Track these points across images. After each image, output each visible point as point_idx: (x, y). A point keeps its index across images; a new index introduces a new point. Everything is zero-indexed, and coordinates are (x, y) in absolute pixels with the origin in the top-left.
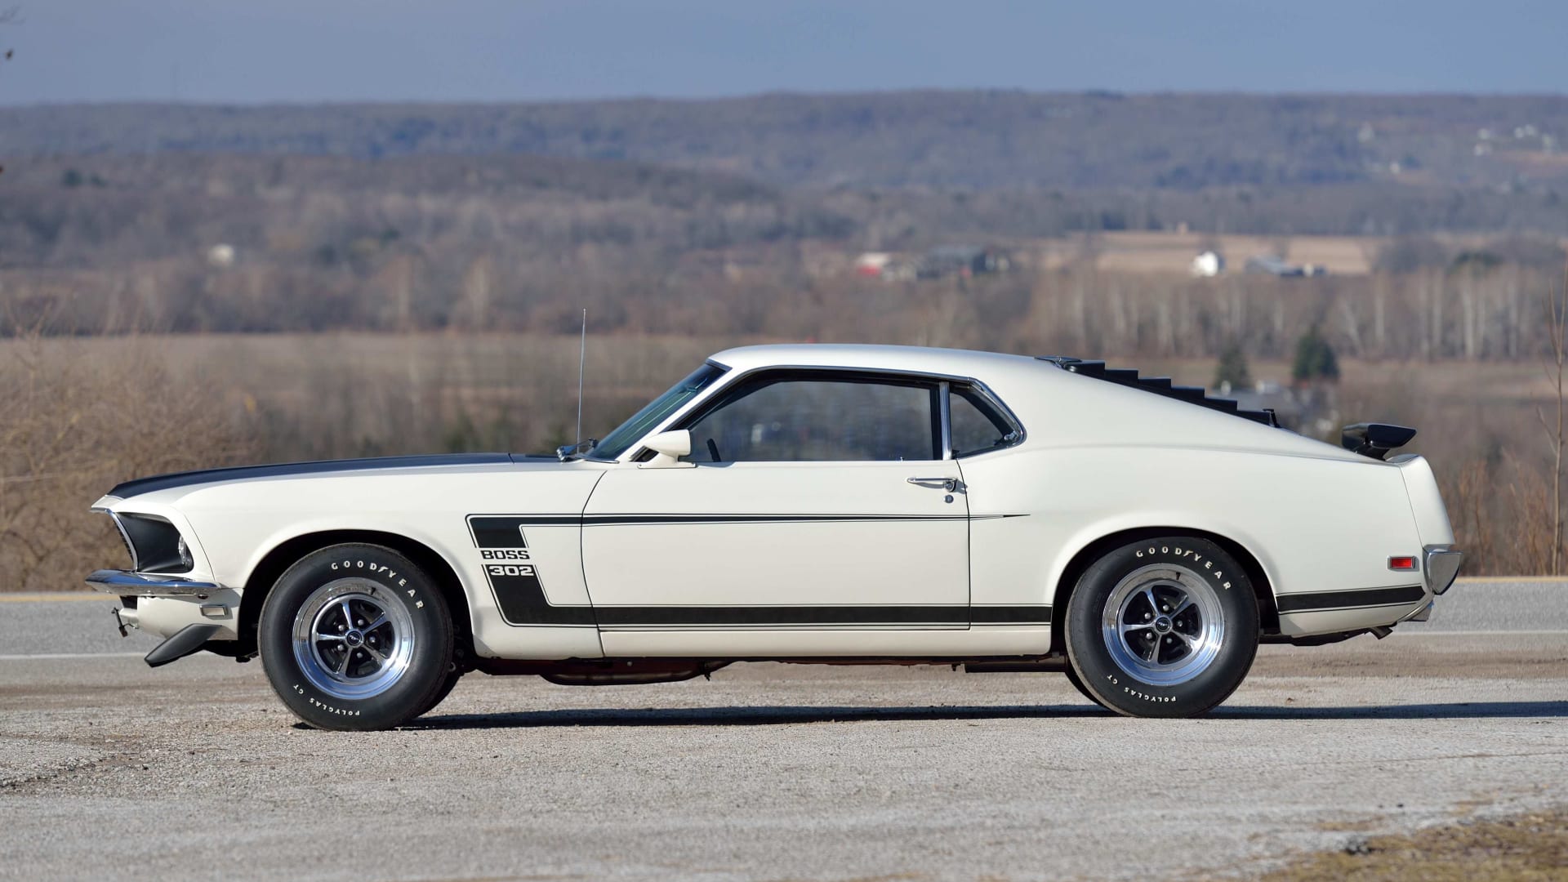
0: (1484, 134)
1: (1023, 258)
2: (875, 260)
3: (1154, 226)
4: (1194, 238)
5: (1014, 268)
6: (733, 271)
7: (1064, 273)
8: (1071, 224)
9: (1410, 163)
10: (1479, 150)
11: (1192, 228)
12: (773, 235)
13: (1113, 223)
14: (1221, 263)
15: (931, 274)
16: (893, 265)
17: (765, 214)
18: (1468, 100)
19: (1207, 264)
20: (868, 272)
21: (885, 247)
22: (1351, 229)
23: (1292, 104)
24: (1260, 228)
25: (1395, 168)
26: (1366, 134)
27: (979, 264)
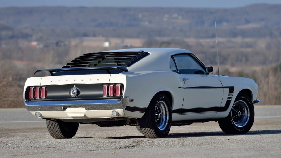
0: (166, 16)
1: (66, 43)
2: (34, 43)
3: (94, 36)
4: (103, 39)
5: (65, 45)
6: (4, 46)
7: (76, 46)
8: (76, 35)
9: (150, 22)
10: (165, 19)
11: (103, 36)
12: (12, 37)
13: (85, 35)
14: (110, 44)
15: (47, 46)
16: (38, 44)
17: (10, 33)
18: (162, 9)
19: (107, 44)
20: (32, 46)
21: (37, 40)
22: (137, 37)
23: (124, 9)
24: (118, 36)
25: (147, 23)
26: (140, 16)
27: (57, 44)
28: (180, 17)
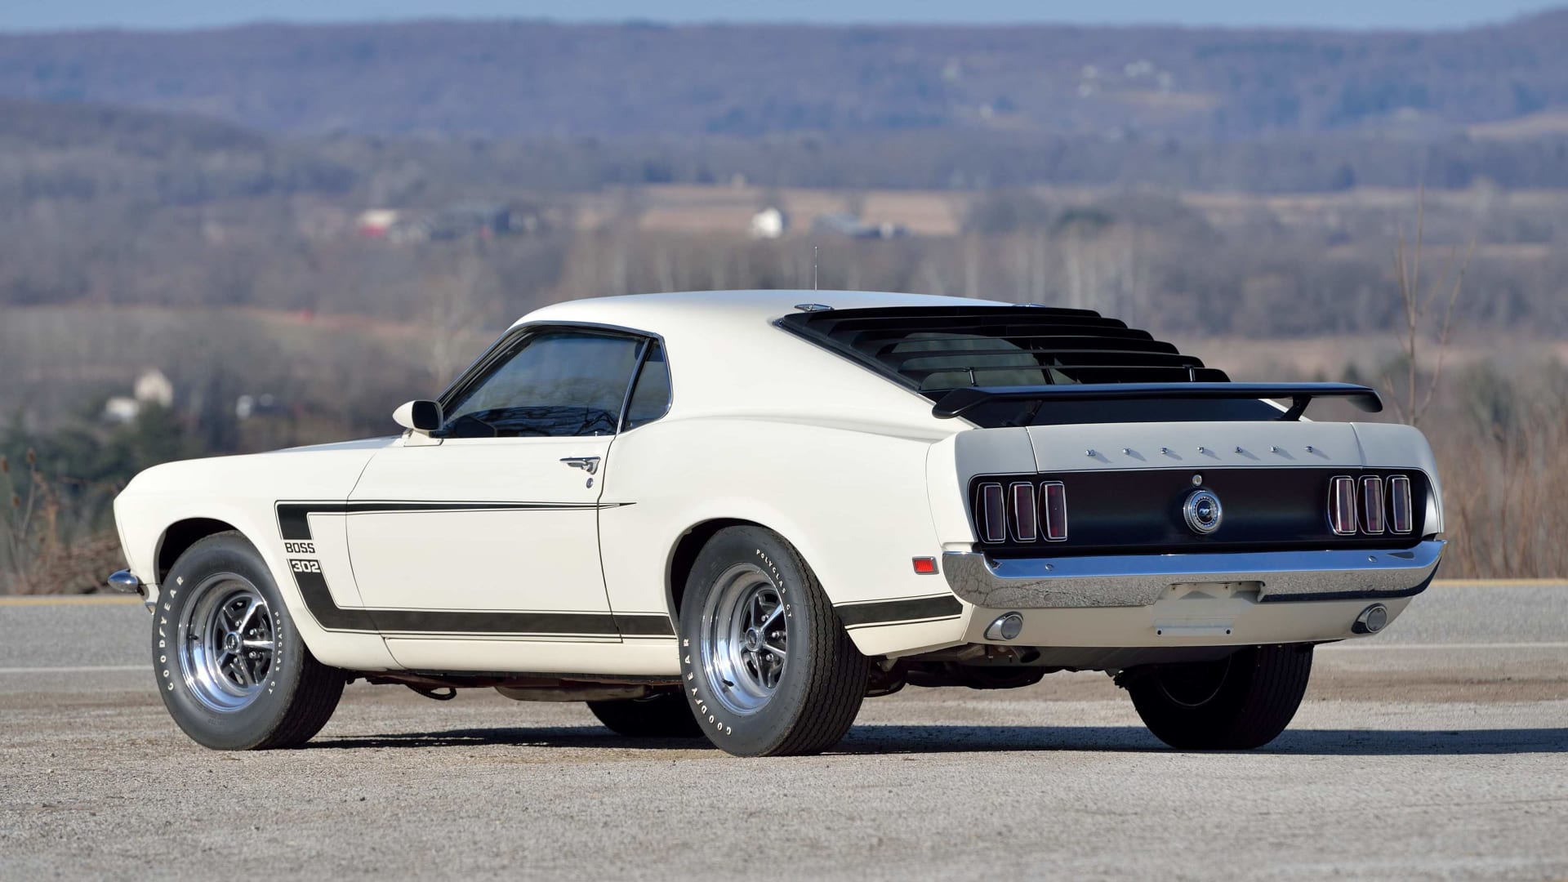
0: (1091, 71)
1: (553, 216)
2: (380, 219)
3: (706, 178)
4: (752, 193)
5: (544, 228)
6: (214, 232)
7: (602, 234)
8: (608, 176)
9: (1004, 105)
10: (1085, 91)
11: (751, 181)
12: (260, 187)
13: (658, 175)
14: (785, 220)
15: (445, 234)
16: (401, 224)
17: (249, 165)
18: (1071, 33)
19: (769, 223)
20: (370, 232)
21: (393, 202)
22: (935, 182)
23: (865, 36)
24: (830, 181)
25: (987, 112)
26: (951, 72)
27: (502, 224)
28: (1165, 79)
